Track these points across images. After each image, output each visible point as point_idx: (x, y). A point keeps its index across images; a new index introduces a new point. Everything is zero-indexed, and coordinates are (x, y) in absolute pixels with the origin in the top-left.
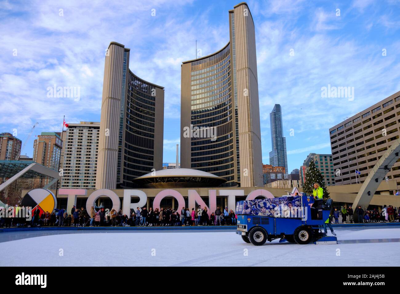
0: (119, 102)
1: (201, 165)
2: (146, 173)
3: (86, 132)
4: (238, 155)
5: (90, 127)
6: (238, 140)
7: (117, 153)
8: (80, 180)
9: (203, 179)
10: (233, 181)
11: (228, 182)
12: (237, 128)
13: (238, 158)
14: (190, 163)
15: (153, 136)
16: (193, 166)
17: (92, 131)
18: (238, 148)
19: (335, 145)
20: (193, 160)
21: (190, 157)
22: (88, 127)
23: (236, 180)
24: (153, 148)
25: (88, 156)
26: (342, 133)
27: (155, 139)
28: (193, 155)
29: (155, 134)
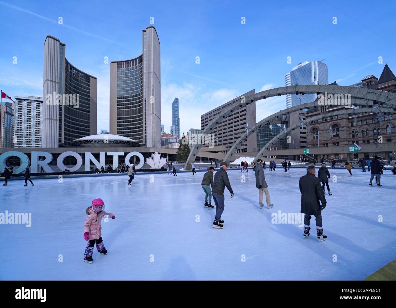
0: (58, 84)
1: (123, 133)
2: (82, 137)
3: (34, 105)
4: (146, 128)
5: (38, 101)
6: (146, 119)
7: (58, 122)
8: (32, 140)
10: (142, 143)
11: (140, 144)
12: (145, 111)
13: (146, 129)
14: (116, 131)
15: (89, 112)
16: (118, 133)
17: (39, 104)
18: (146, 123)
19: (203, 125)
20: (118, 129)
21: (116, 127)
22: (36, 101)
23: (144, 143)
24: (89, 120)
25: (37, 123)
26: (207, 118)
27: (91, 114)
28: (118, 126)
29: (91, 110)
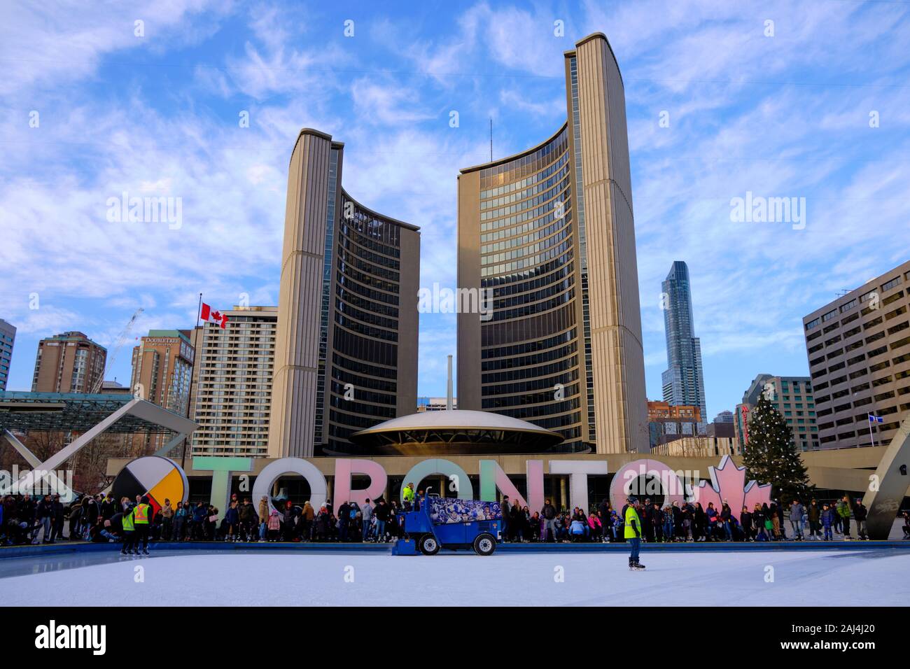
0: (321, 261)
1: (504, 402)
2: (381, 422)
3: (246, 328)
4: (590, 380)
5: (255, 319)
6: (588, 346)
7: (315, 375)
8: (233, 436)
9: (509, 433)
10: (577, 439)
11: (566, 442)
12: (587, 318)
13: (590, 385)
14: (479, 397)
15: (394, 337)
16: (487, 406)
17: (259, 326)
18: (589, 363)
19: (817, 355)
20: (485, 391)
21: (479, 385)
22: (252, 319)
23: (585, 438)
24: (395, 365)
25: (251, 383)
26: (834, 326)
27: (401, 345)
28: (485, 379)
29: (401, 331)
